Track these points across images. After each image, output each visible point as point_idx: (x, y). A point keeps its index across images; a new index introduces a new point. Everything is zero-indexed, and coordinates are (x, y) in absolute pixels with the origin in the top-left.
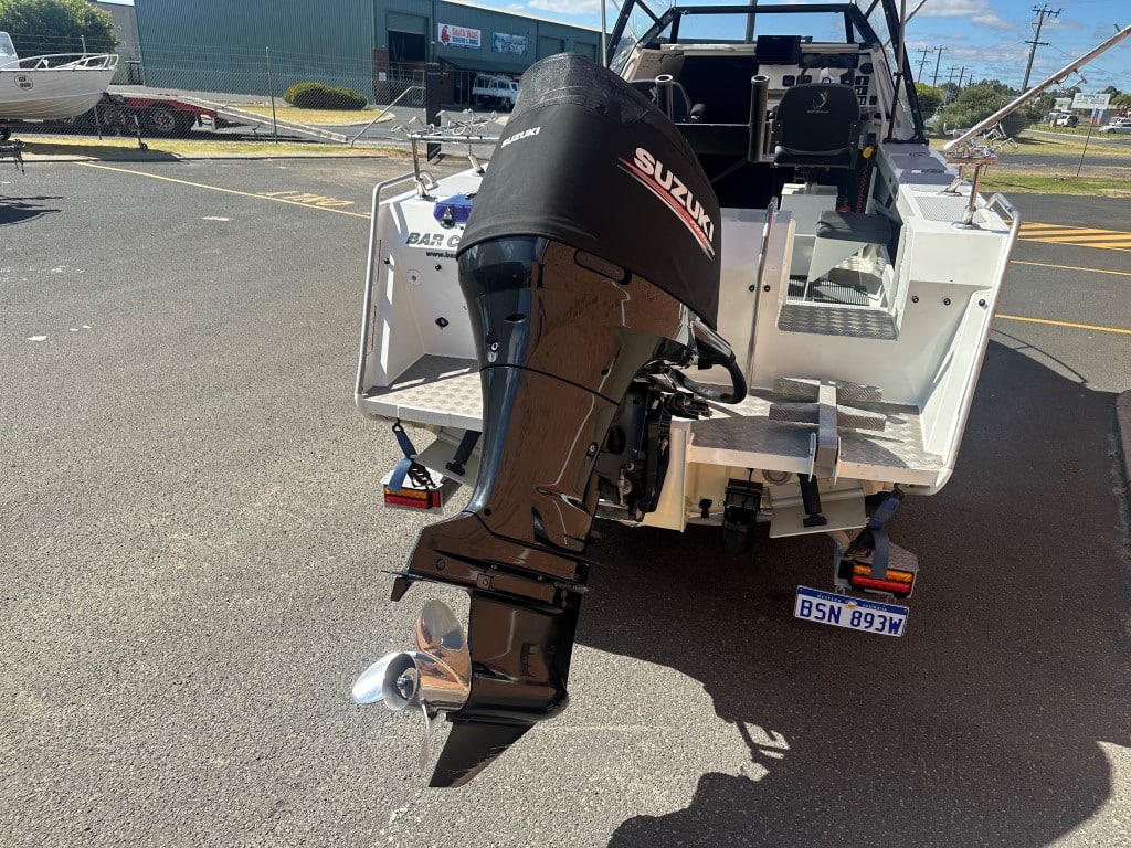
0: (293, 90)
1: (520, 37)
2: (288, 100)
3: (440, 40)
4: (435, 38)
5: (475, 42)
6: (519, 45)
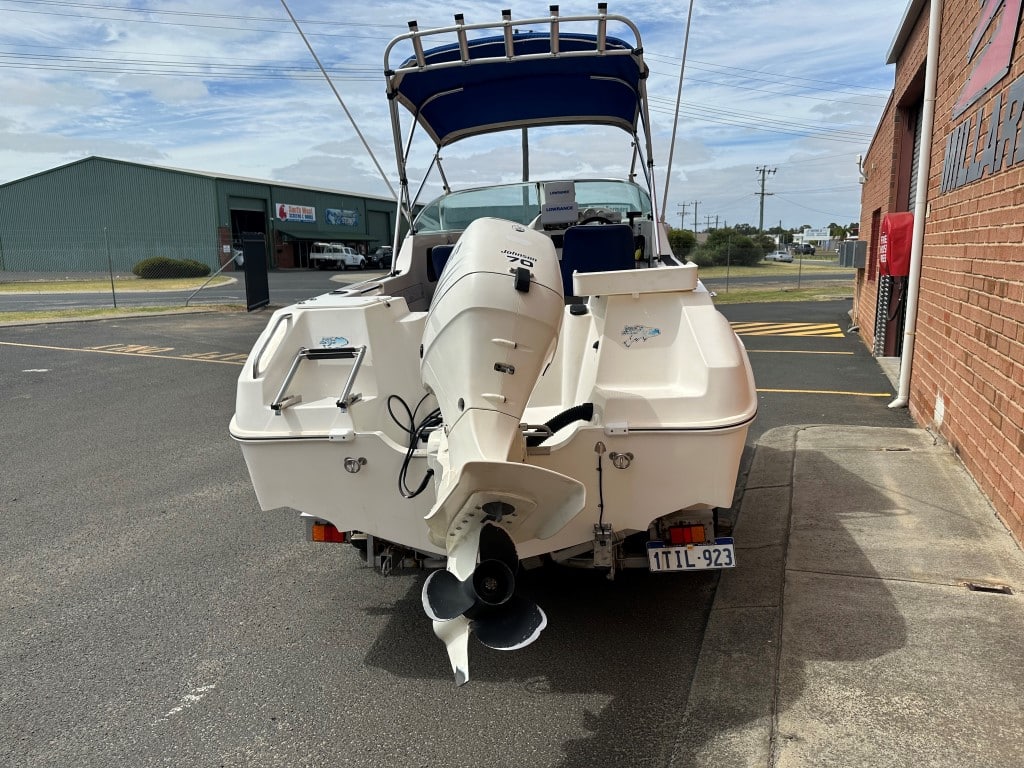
1: (350, 212)
2: (137, 272)
3: (278, 216)
4: (274, 215)
5: (310, 217)
6: (350, 217)
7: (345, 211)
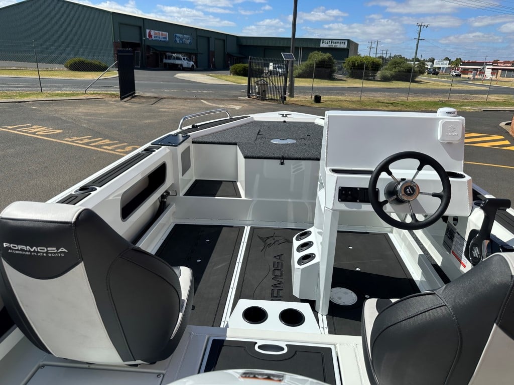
0: (69, 62)
1: (188, 36)
2: (66, 67)
3: (147, 37)
4: (145, 36)
5: (166, 38)
6: (187, 40)
7: (185, 36)
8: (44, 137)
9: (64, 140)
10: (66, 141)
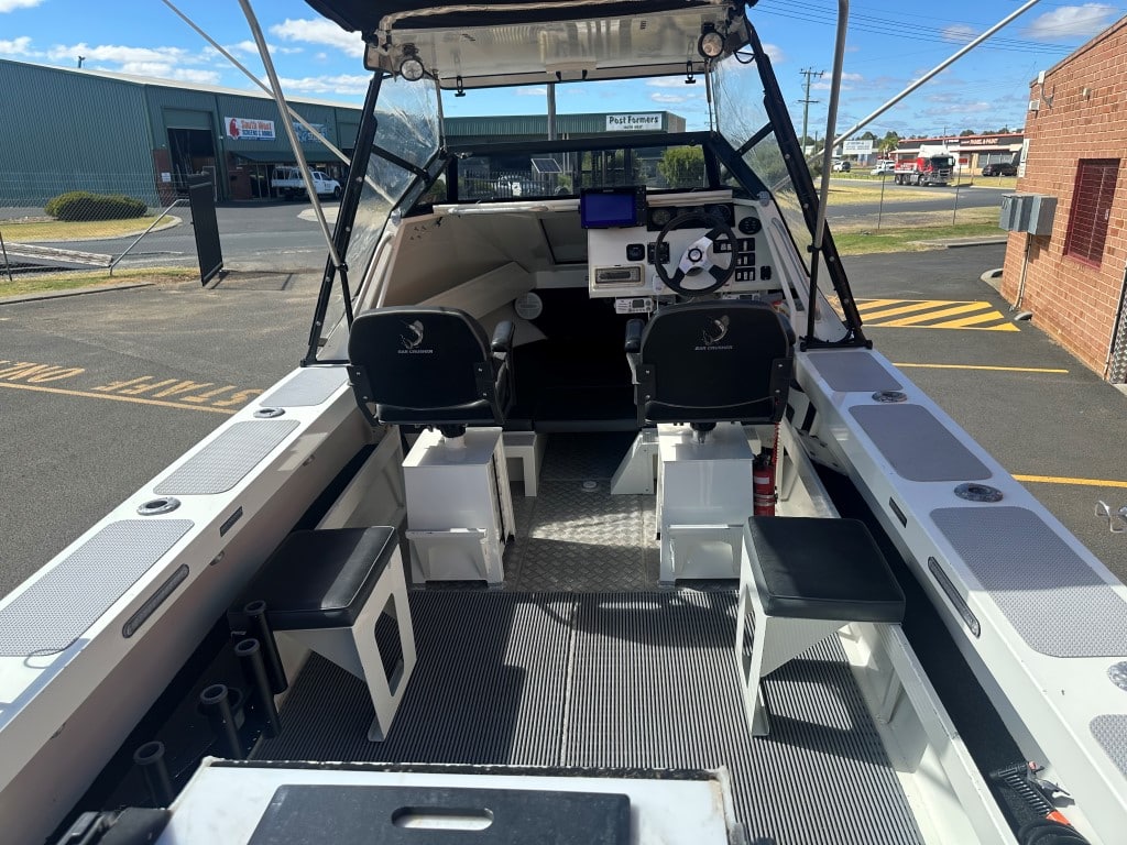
0: (56, 202)
1: (317, 126)
2: (50, 213)
3: (228, 134)
4: (223, 132)
5: (268, 133)
8: (47, 387)
9: (95, 392)
10: (100, 392)
